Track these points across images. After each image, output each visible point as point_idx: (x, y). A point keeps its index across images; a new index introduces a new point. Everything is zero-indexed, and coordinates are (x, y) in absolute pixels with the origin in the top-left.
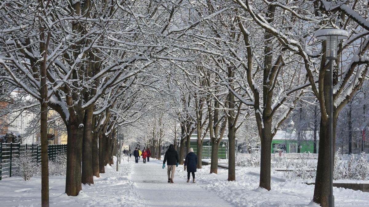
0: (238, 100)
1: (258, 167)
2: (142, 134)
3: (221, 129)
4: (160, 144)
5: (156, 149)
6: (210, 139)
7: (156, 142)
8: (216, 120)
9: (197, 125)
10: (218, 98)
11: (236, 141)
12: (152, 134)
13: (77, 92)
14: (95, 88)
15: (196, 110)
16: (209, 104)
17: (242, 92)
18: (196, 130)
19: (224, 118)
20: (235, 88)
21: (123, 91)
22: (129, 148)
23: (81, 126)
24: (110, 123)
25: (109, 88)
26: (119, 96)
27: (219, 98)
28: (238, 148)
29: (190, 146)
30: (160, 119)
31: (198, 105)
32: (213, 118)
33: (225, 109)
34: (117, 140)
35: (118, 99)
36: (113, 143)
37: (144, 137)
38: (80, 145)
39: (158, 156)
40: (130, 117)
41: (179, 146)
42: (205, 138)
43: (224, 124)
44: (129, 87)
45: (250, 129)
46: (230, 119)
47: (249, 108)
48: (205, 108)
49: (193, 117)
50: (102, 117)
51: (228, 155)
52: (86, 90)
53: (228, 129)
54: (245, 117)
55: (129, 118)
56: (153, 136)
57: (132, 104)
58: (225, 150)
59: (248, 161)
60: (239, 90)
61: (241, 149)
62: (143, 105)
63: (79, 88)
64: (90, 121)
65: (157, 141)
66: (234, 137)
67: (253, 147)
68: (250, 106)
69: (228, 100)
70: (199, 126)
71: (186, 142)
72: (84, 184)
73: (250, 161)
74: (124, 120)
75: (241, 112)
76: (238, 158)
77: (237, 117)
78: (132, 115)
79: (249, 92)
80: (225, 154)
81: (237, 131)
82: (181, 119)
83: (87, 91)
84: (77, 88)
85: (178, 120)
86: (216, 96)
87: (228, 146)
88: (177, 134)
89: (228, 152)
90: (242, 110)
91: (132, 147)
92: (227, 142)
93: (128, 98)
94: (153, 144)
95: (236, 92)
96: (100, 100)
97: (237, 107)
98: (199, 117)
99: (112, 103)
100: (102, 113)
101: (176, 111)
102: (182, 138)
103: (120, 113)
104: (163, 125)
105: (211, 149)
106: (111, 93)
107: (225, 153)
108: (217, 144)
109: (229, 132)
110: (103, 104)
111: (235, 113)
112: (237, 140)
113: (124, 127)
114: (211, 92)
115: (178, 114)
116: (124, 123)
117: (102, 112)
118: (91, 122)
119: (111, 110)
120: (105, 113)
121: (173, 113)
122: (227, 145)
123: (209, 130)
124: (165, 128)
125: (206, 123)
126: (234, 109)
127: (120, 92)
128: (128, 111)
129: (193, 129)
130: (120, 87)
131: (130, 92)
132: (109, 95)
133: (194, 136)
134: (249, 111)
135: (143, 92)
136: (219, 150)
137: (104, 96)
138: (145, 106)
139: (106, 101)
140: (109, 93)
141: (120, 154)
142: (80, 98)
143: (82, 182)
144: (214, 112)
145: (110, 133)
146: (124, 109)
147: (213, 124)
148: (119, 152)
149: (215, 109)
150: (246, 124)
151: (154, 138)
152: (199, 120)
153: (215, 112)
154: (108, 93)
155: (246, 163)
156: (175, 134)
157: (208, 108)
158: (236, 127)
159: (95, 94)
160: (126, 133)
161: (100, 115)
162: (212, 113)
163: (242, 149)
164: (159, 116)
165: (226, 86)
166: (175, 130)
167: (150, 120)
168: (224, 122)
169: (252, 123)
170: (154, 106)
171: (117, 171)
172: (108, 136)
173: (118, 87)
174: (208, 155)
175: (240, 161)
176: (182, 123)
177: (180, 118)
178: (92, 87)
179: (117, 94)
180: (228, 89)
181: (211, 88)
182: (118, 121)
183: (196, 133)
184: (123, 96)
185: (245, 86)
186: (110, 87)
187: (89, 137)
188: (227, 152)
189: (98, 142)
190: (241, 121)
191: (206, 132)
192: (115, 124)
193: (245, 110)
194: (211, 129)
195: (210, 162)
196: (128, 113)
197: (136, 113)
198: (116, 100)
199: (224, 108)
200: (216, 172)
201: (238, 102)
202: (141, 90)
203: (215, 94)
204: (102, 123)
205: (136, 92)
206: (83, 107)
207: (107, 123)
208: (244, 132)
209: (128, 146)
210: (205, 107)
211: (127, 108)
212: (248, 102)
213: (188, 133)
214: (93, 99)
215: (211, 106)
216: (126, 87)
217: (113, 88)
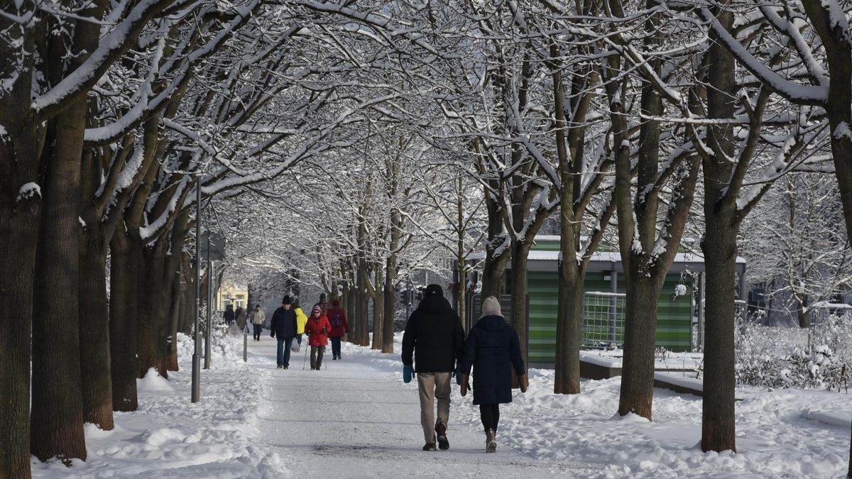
0: (752, 78)
1: (843, 391)
2: (309, 235)
3: (670, 214)
4: (388, 279)
5: (371, 303)
6: (619, 258)
7: (374, 272)
8: (647, 171)
9: (562, 194)
10: (657, 70)
11: (740, 268)
12: (354, 236)
13: (7, 37)
14: (93, 19)
15: (558, 125)
16: (617, 97)
17: (773, 42)
18: (555, 217)
19: (684, 163)
20: (739, 20)
21: (222, 33)
22: (250, 296)
23: (29, 192)
24: (164, 184)
25: (157, 20)
26: (203, 56)
27: (665, 69)
28: (750, 302)
29: (526, 292)
30: (392, 168)
31: (566, 104)
32: (634, 162)
33: (689, 120)
34: (195, 262)
35: (201, 73)
36: (177, 276)
37: (318, 249)
38: (26, 281)
39: (381, 333)
40: (255, 155)
41: (478, 290)
42: (594, 257)
43: (684, 191)
44: (248, 17)
45: (807, 213)
46: (714, 167)
47: (803, 117)
48: (595, 114)
49: (542, 159)
50: (125, 154)
51: (699, 335)
52: (51, 26)
53: (701, 213)
54: (782, 157)
55: (250, 160)
56: (359, 242)
57: (265, 97)
58: (688, 311)
59: (796, 360)
60: (757, 32)
61: (763, 305)
62: (311, 100)
63: (18, 18)
64: (71, 171)
65: (377, 265)
66: (733, 251)
67: (821, 299)
68: (806, 108)
69: (705, 80)
70: (570, 197)
71: (507, 271)
72: (43, 459)
73: (806, 361)
74: (229, 170)
75: (767, 137)
76: (748, 350)
77: (745, 156)
78: (265, 149)
79: (802, 40)
80: (688, 331)
81: (747, 221)
82: (487, 169)
83: (56, 32)
84: (8, 15)
85: (473, 170)
86: (650, 62)
87: (703, 293)
88: (467, 234)
89: (703, 319)
90: (767, 124)
91: (265, 293)
92: (696, 275)
93: (246, 68)
94: (359, 279)
95: (743, 42)
96: (115, 80)
97: (748, 109)
98: (569, 158)
99: (170, 88)
100: (123, 136)
101: (464, 131)
102: (490, 253)
103: (209, 139)
104: (406, 192)
105: (623, 304)
106: (168, 42)
107: (689, 324)
108: (652, 281)
109: (707, 229)
110: (131, 94)
111: (738, 139)
112: (744, 264)
113: (228, 203)
114: (627, 44)
115: (473, 145)
116: (228, 182)
117: (127, 130)
118: (76, 176)
119: (169, 121)
120: (138, 137)
121: (451, 139)
122: (699, 285)
123: (613, 220)
124: (415, 207)
125: (603, 185)
126: (731, 121)
127: (207, 39)
128: (243, 127)
129: (542, 212)
130: (209, 16)
131: (254, 42)
132: (160, 54)
133: (545, 245)
134: (802, 130)
135: (312, 39)
136: (662, 310)
137: (132, 56)
138: (323, 104)
139: (142, 80)
140: (156, 42)
141: (208, 326)
142: (25, 64)
143: (35, 451)
144: (637, 133)
145: (160, 229)
146: (226, 118)
147: (634, 191)
148: (204, 314)
149: (642, 120)
150: (788, 191)
151: (361, 254)
152: (571, 170)
153: (642, 137)
154: (151, 45)
155: (785, 372)
156: (461, 235)
157: (612, 115)
158: (740, 203)
159: (93, 47)
160: (234, 228)
161: (114, 146)
162: (631, 140)
163: (767, 307)
164: (387, 153)
165: (699, 12)
166: (457, 216)
167: (344, 172)
168: (686, 179)
169: (817, 188)
170: (364, 108)
171: (194, 400)
172: (151, 244)
173: (198, 18)
174: (611, 331)
175: (755, 363)
176: (493, 183)
177: (484, 163)
178: (79, 13)
179: (195, 49)
180: (706, 29)
181: (626, 24)
182: (199, 171)
183: (554, 233)
184: (220, 57)
185: (785, 13)
186: (162, 15)
187: (68, 247)
188: (695, 319)
189: (108, 270)
190: (766, 178)
191: (603, 226)
192: (183, 185)
193: (785, 127)
194: (626, 215)
195: (618, 364)
196: (243, 138)
197: (283, 136)
198: (188, 75)
199: (685, 114)
200: (645, 412)
201: (753, 89)
202: (305, 31)
203: (645, 49)
204: (126, 179)
205: (283, 42)
206: (39, 104)
207: (146, 184)
208: (779, 226)
209: (246, 288)
210: (597, 112)
211: (238, 115)
212: (799, 88)
213: (518, 232)
214: (85, 71)
215: (627, 105)
216: (235, 15)
217: (175, 22)
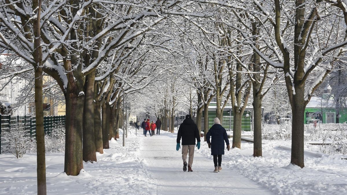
0: (264, 61)
1: (289, 140)
2: (152, 103)
3: (245, 96)
4: (172, 114)
5: (168, 120)
6: (232, 108)
7: (169, 112)
8: (238, 85)
9: (217, 91)
10: (240, 60)
11: (262, 110)
12: (163, 103)
13: (76, 55)
14: (97, 50)
15: (215, 74)
16: (230, 66)
17: (269, 52)
18: (215, 97)
19: (248, 83)
20: (261, 47)
21: (129, 52)
22: (137, 119)
23: (81, 94)
24: (115, 91)
25: (113, 49)
26: (125, 58)
27: (242, 59)
28: (265, 118)
29: (208, 117)
30: (173, 85)
31: (217, 69)
32: (235, 83)
33: (249, 72)
34: (123, 110)
35: (124, 62)
36: (119, 114)
37: (154, 106)
38: (80, 117)
39: (171, 128)
40: (138, 83)
41: (196, 116)
42: (225, 107)
43: (248, 89)
44: (136, 48)
45: (279, 95)
46: (255, 84)
47: (278, 71)
48: (225, 71)
49: (211, 83)
50: (105, 83)
51: (252, 127)
52: (86, 52)
53: (252, 96)
54: (273, 81)
55: (137, 84)
56: (165, 104)
57: (140, 68)
58: (249, 121)
59: (277, 133)
60: (265, 50)
61: (268, 119)
62: (152, 69)
63: (78, 50)
64: (92, 88)
65: (169, 110)
66: (260, 105)
67: (283, 117)
68: (278, 69)
69: (253, 62)
70: (219, 92)
71: (203, 111)
72: (86, 161)
73: (280, 133)
74: (131, 87)
75: (268, 76)
76: (265, 130)
77: (263, 81)
78: (140, 81)
79: (277, 52)
80: (249, 126)
81: (264, 98)
82: (197, 85)
83: (88, 53)
84: (76, 50)
85: (194, 86)
86: (239, 58)
87: (253, 116)
88: (192, 102)
89: (253, 123)
90: (269, 73)
91: (141, 118)
92: (251, 111)
93: (135, 61)
94: (165, 114)
95: (262, 52)
96: (103, 64)
97: (264, 69)
98: (218, 82)
99: (116, 66)
100: (104, 79)
101: (191, 76)
102: (198, 107)
103: (126, 79)
104: (177, 91)
105: (233, 119)
106: (116, 55)
107: (250, 124)
108: (240, 113)
109: (254, 100)
110: (106, 68)
111: (261, 77)
112: (263, 109)
113: (131, 95)
114: (232, 53)
115: (194, 79)
116: (131, 90)
117: (105, 77)
118: (93, 90)
119: (116, 75)
120: (108, 79)
121: (188, 78)
122: (252, 114)
123: (230, 98)
124: (179, 95)
125: (227, 89)
126: (259, 72)
127: (125, 54)
128: (135, 76)
129: (211, 96)
130: (126, 48)
131: (137, 54)
132: (114, 58)
133: (212, 105)
134: (277, 74)
135: (152, 53)
136: (243, 121)
137: (107, 58)
138: (155, 69)
139: (109, 64)
140: (113, 55)
141: (127, 127)
142: (80, 62)
143: (84, 160)
144: (236, 76)
145: (114, 102)
146: (130, 74)
147: (235, 90)
148: (126, 124)
149: (237, 72)
150: (274, 90)
151: (165, 108)
152: (219, 85)
153: (237, 77)
154: (111, 56)
155: (274, 136)
156: (191, 102)
157: (229, 71)
158: (262, 93)
159: (97, 57)
160: (133, 102)
161: (102, 81)
162: (234, 77)
163: (269, 119)
164: (171, 82)
165: (251, 45)
166: (190, 97)
167: (161, 87)
168: (248, 87)
169: (281, 89)
170: (166, 70)
171: (123, 146)
172: (112, 106)
173: (123, 49)
174: (230, 126)
175: (267, 134)
176: (199, 89)
177: (196, 84)
178: (93, 49)
179: (122, 56)
180: (253, 49)
181: (232, 48)
182: (124, 87)
183: (215, 101)
184: (129, 58)
185: (272, 45)
186: (114, 48)
187: (91, 107)
188: (251, 123)
189: (101, 113)
190: (269, 87)
191: (227, 99)
192: (120, 91)
193: (273, 74)
194: (233, 97)
195: (232, 135)
196: (135, 79)
197: (145, 78)
198: (121, 63)
199: (247, 71)
200: (239, 147)
201: (265, 64)
202: (150, 51)
203: (237, 54)
204: (105, 90)
205: (145, 54)
206: (84, 71)
207: (110, 91)
208: (272, 99)
209: (136, 117)
210: (225, 70)
211: (134, 73)
212: (276, 64)
213: (206, 101)
214: (95, 63)
215: (233, 69)
216: (133, 48)
217: (117, 50)
